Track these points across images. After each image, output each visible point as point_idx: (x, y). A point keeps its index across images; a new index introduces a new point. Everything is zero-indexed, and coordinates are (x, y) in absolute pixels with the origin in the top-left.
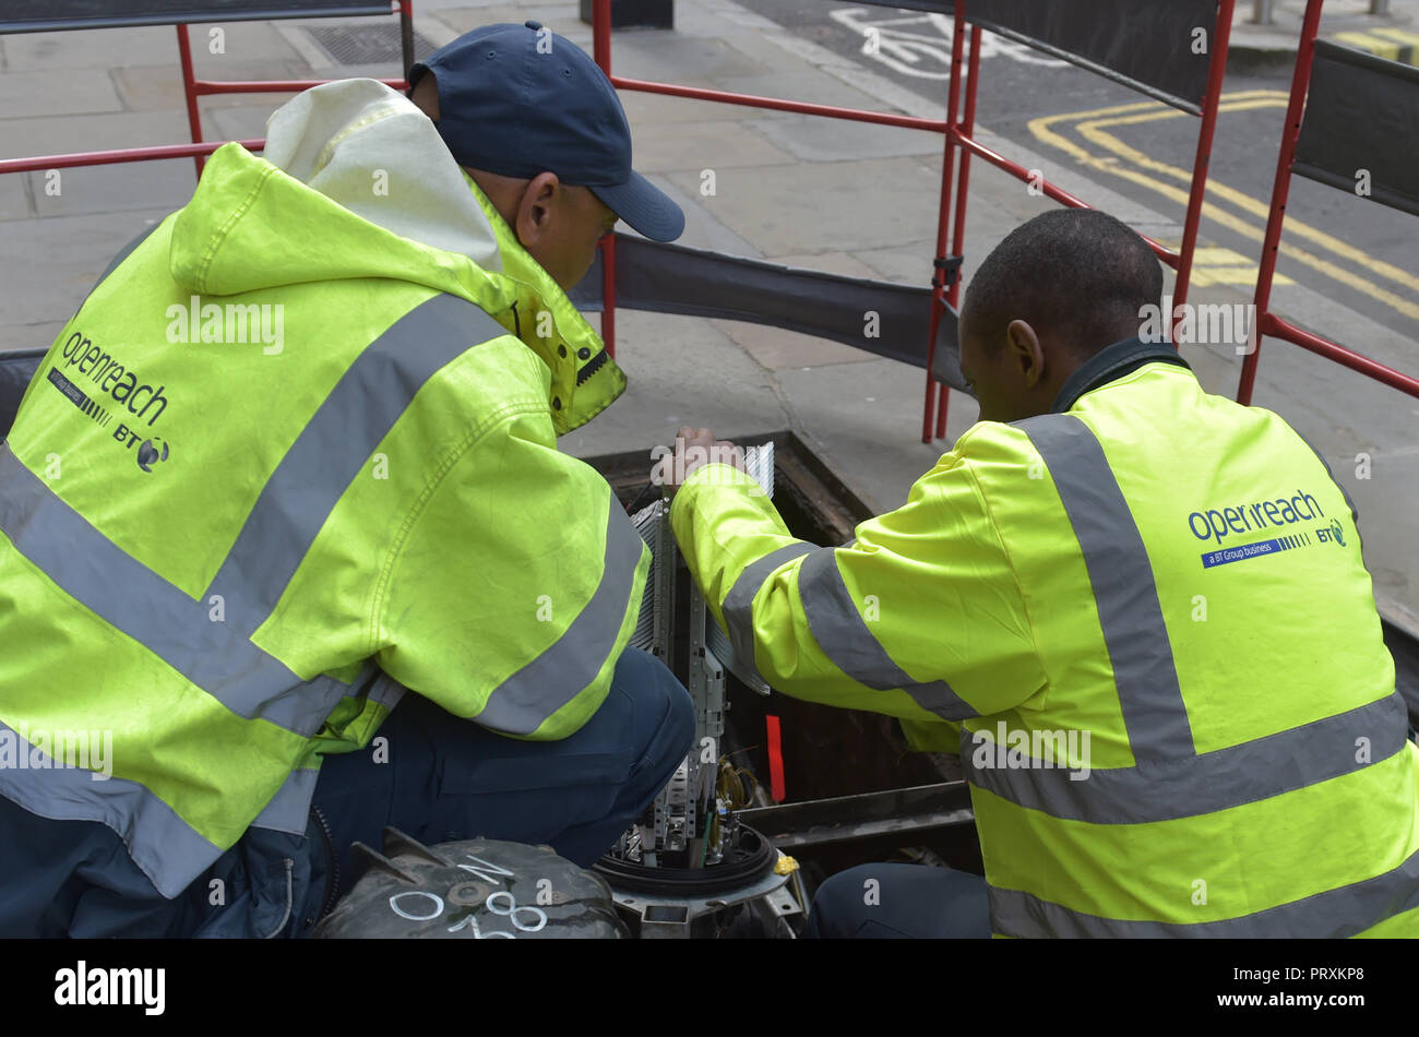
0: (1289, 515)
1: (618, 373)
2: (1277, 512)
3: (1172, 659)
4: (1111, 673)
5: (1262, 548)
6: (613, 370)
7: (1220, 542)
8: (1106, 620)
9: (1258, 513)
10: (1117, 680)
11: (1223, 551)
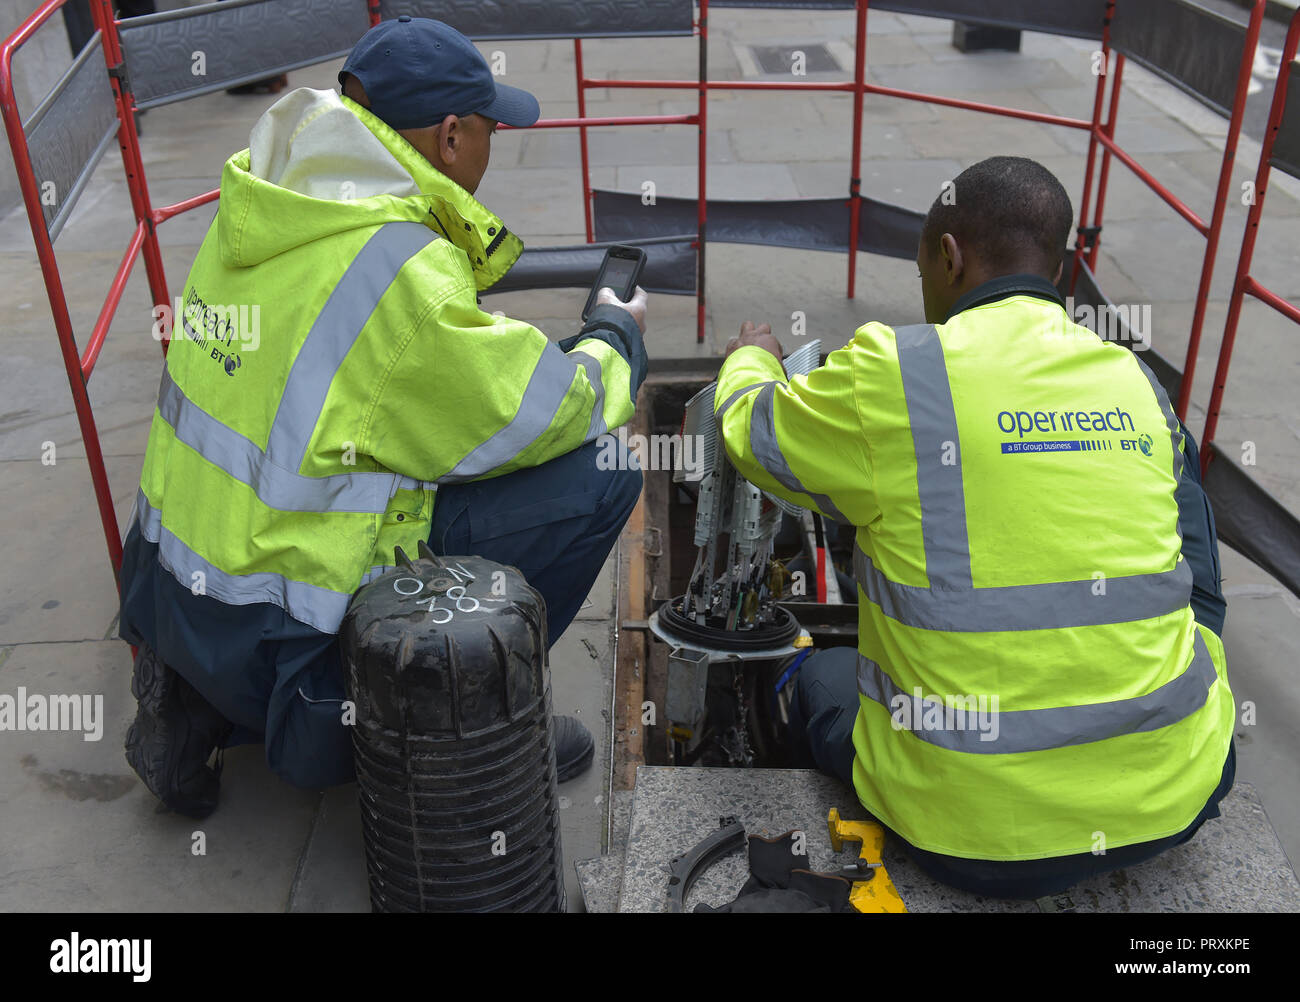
0: (1099, 425)
1: (516, 240)
2: (1088, 420)
3: (964, 515)
4: (920, 517)
5: (1062, 446)
6: (513, 239)
7: (1021, 436)
8: (921, 478)
9: (1069, 420)
10: (924, 523)
11: (1023, 443)
